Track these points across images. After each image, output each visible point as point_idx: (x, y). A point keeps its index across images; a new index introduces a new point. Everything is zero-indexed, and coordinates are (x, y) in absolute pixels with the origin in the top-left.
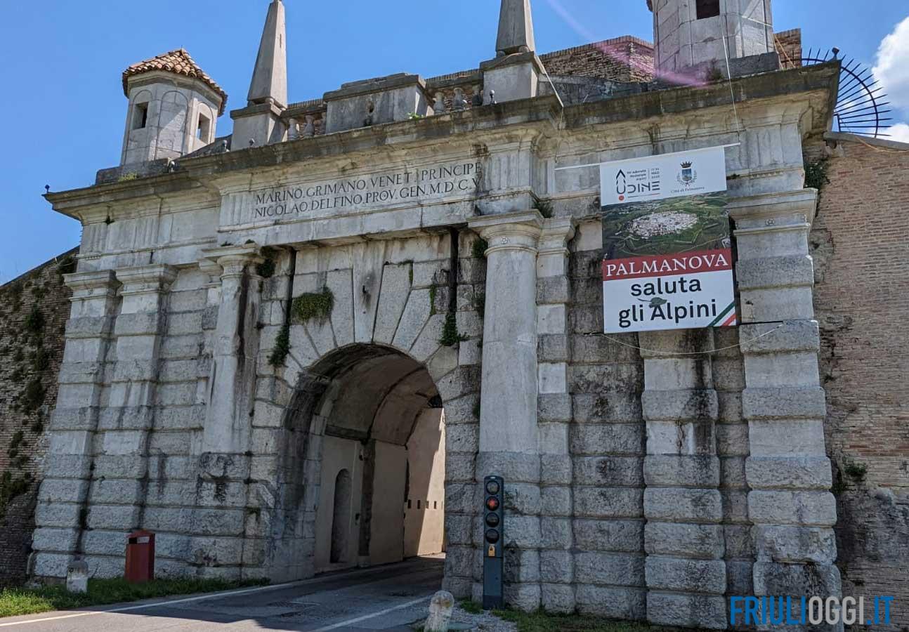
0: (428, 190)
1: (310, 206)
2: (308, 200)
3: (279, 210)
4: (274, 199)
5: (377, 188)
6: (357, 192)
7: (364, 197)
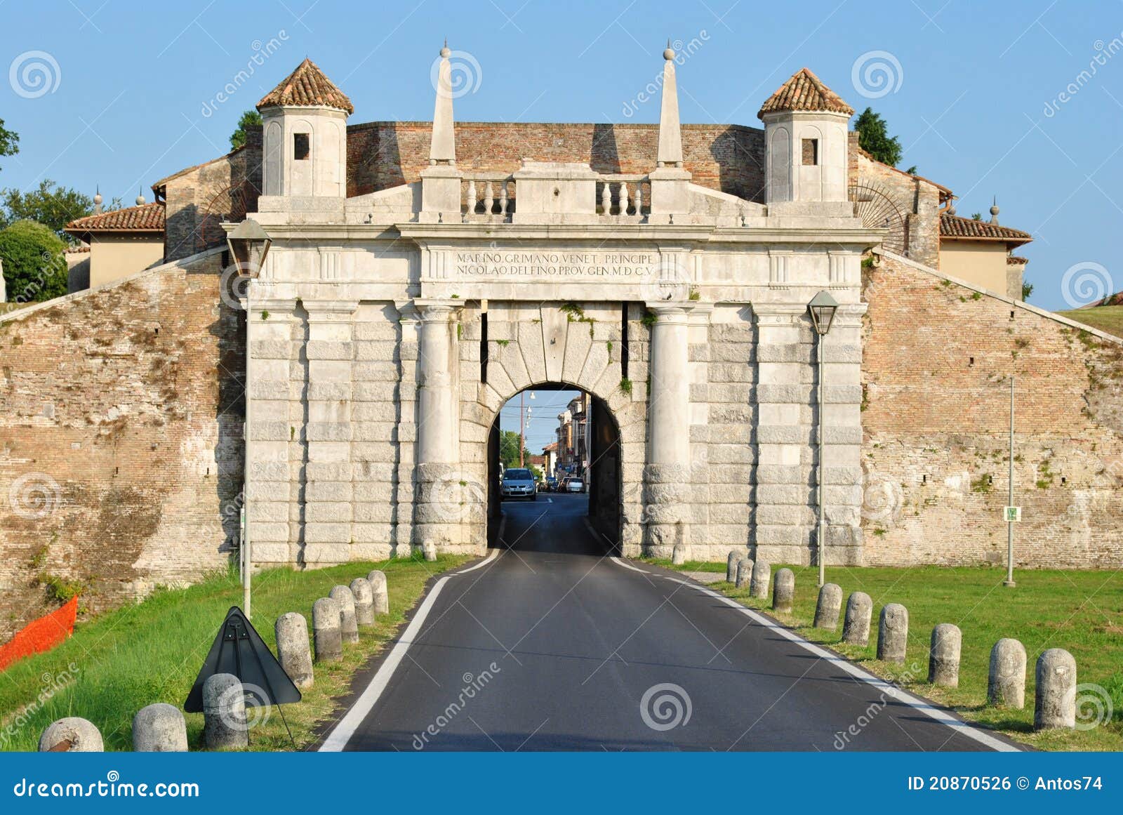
0: (611, 271)
1: (509, 271)
2: (508, 266)
3: (480, 270)
4: (474, 260)
5: (568, 264)
6: (551, 264)
7: (557, 269)
